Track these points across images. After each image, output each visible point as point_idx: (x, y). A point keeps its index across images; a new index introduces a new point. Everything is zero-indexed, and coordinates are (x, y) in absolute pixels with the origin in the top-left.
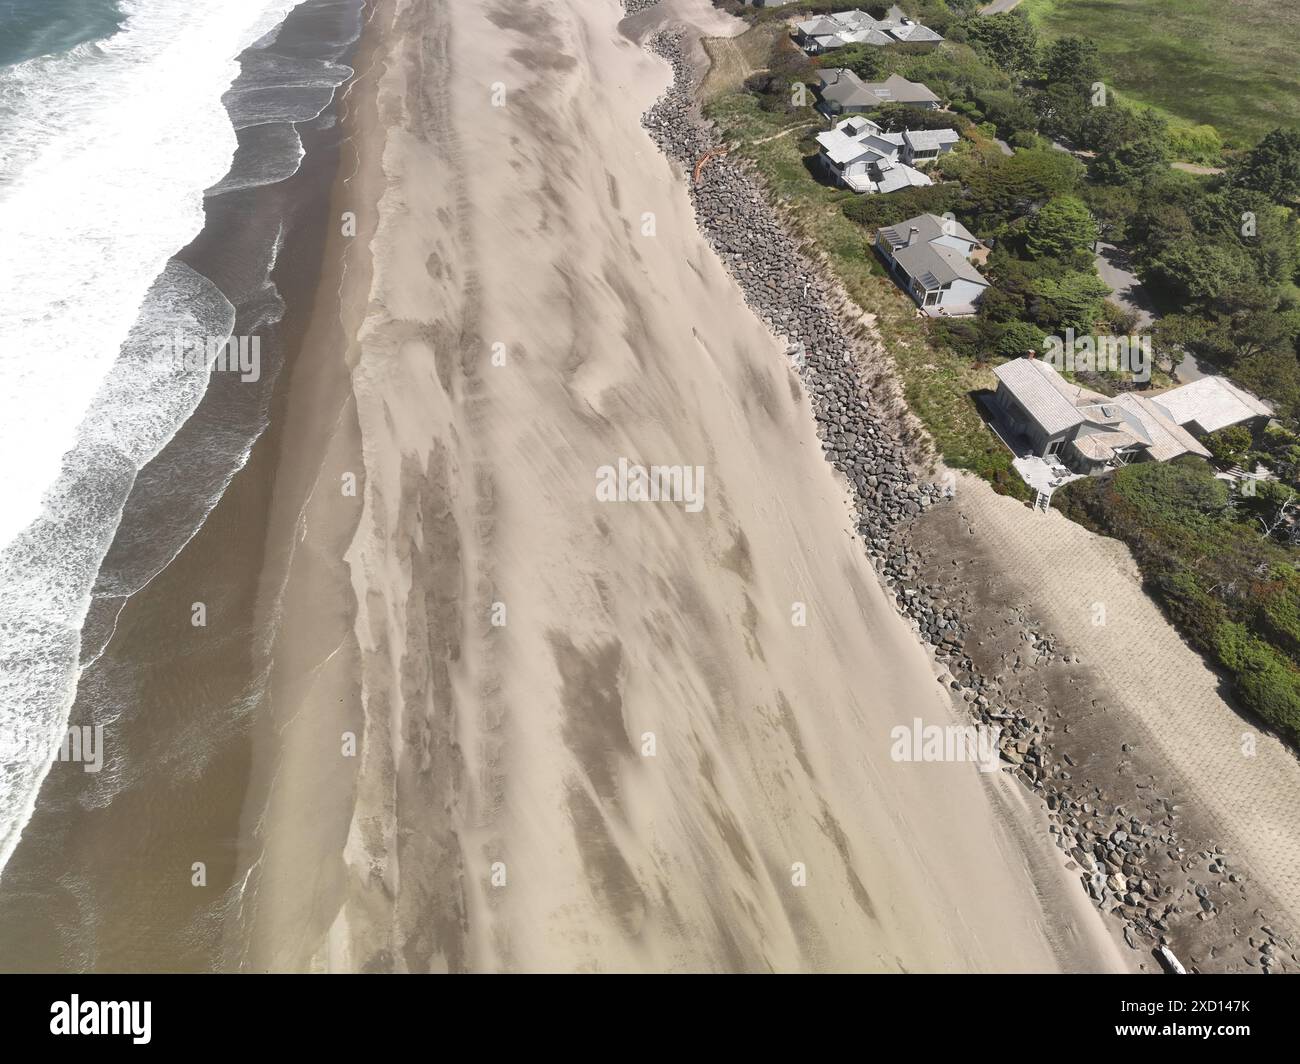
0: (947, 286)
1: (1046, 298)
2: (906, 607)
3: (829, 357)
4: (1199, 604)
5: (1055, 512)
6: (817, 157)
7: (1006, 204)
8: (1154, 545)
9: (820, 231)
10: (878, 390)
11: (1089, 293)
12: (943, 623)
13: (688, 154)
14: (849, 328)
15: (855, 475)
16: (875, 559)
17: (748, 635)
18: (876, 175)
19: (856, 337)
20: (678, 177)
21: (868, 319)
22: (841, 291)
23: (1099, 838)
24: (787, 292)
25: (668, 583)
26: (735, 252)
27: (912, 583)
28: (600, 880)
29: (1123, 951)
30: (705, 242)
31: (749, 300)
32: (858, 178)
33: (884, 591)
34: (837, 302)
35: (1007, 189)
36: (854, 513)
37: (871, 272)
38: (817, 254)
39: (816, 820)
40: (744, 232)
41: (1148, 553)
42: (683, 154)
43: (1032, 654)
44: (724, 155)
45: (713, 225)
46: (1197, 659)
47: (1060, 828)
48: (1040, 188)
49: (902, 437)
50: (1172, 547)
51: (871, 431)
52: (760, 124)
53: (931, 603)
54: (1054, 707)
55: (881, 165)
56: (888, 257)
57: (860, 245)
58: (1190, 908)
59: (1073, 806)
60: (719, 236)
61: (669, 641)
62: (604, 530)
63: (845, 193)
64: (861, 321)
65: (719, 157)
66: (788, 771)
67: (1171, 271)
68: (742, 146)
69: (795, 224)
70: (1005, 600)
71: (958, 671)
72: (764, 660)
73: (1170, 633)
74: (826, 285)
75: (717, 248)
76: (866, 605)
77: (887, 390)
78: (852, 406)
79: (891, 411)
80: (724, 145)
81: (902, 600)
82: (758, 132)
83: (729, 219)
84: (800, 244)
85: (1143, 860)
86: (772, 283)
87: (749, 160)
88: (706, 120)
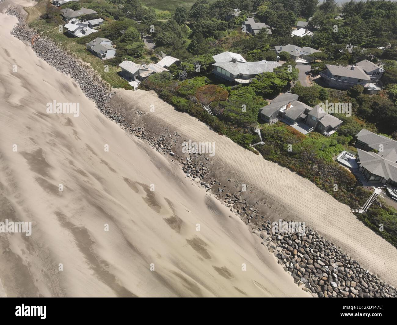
0: (106, 52)
1: (129, 49)
2: (112, 119)
3: (81, 75)
4: (168, 95)
5: (139, 90)
6: (67, 32)
7: (117, 32)
8: (158, 88)
9: (71, 48)
10: (95, 78)
11: (138, 46)
12: (120, 118)
13: (28, 39)
14: (85, 67)
15: (94, 98)
16: (103, 112)
17: (75, 136)
18: (83, 32)
19: (87, 69)
20: (27, 45)
21: (89, 64)
22: (80, 60)
23: (157, 141)
24: (66, 64)
25: (51, 133)
26: (50, 59)
27: (112, 113)
28: (49, 190)
29: (165, 157)
30: (41, 59)
31: (57, 69)
32: (79, 34)
33: (107, 118)
34: (80, 63)
35: (116, 29)
36: (96, 105)
37: (88, 54)
38: (72, 53)
39: (100, 162)
40: (51, 54)
41: (158, 90)
42: (27, 39)
43: (138, 116)
44: (40, 36)
45: (41, 54)
46: (170, 105)
47: (150, 143)
48: (124, 27)
49: (103, 86)
50: (162, 87)
51: (95, 87)
52: (48, 27)
53: (116, 115)
54: (144, 123)
55: (84, 30)
56: (90, 49)
57: (83, 49)
58: (173, 144)
59: (152, 138)
60: (44, 57)
61: (55, 144)
62: (29, 128)
63: (76, 38)
64: (87, 65)
65: (38, 37)
66: (91, 157)
67: (158, 39)
68: (44, 33)
69: (64, 48)
70: (131, 108)
71: (125, 126)
72: (80, 139)
73: (165, 103)
74: (76, 60)
75: (44, 59)
76: (103, 122)
77: (97, 77)
78: (89, 84)
79: (99, 82)
80: (39, 34)
81: (111, 117)
82: (48, 29)
83: (46, 52)
84: (67, 52)
85: (165, 141)
86: (62, 63)
87: (47, 36)
88: (31, 28)
